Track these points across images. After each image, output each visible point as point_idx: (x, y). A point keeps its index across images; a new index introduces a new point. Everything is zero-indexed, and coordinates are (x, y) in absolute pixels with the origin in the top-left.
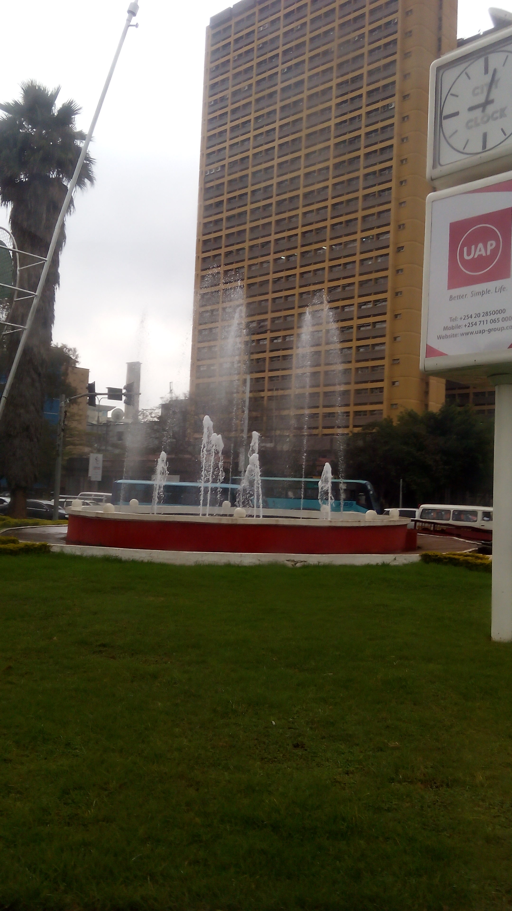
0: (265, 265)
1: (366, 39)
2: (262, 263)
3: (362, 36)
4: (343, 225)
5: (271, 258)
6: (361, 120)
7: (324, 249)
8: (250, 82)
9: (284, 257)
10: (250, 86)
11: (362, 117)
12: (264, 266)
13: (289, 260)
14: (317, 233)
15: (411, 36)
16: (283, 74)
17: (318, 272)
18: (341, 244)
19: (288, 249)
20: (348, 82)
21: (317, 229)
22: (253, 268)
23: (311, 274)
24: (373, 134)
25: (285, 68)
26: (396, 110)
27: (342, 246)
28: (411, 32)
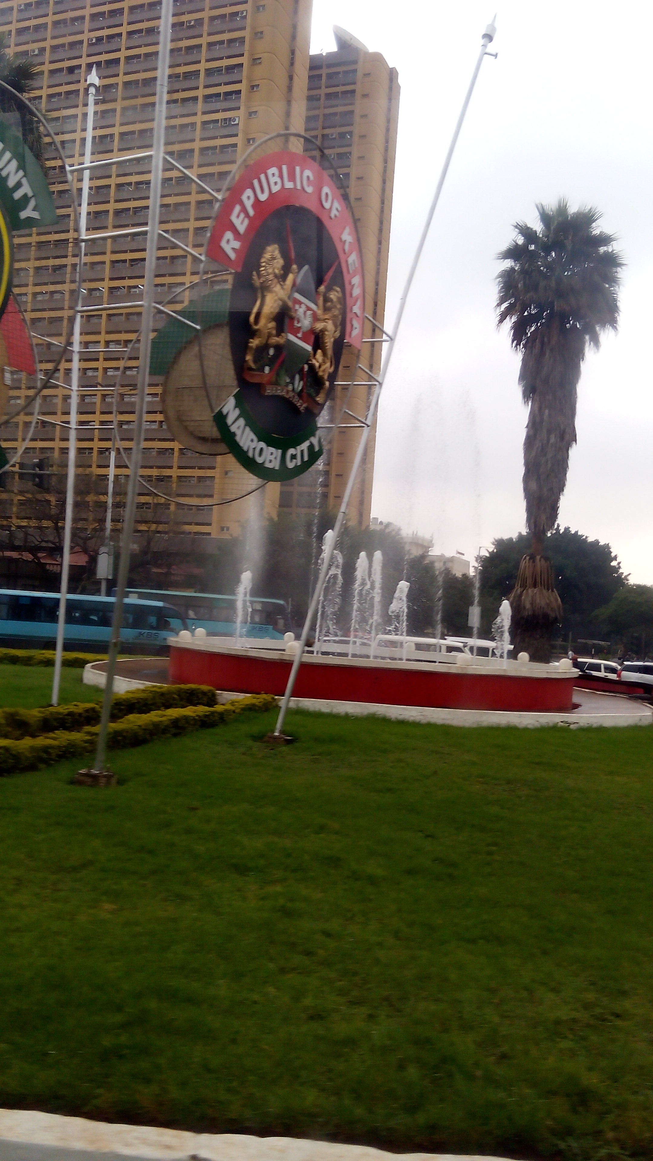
0: (57, 296)
1: (206, 27)
2: (52, 293)
3: (199, 22)
4: (168, 261)
5: (66, 287)
6: (196, 129)
7: (139, 287)
8: (41, 45)
9: (85, 290)
10: (42, 50)
11: (196, 126)
12: (55, 298)
13: (91, 295)
14: (132, 265)
15: (262, 38)
16: (90, 45)
17: (131, 317)
18: (163, 285)
19: (91, 280)
20: (179, 77)
21: (132, 260)
22: (40, 298)
23: (123, 318)
24: (210, 152)
25: (94, 38)
26: (241, 126)
27: (166, 288)
28: (262, 33)
